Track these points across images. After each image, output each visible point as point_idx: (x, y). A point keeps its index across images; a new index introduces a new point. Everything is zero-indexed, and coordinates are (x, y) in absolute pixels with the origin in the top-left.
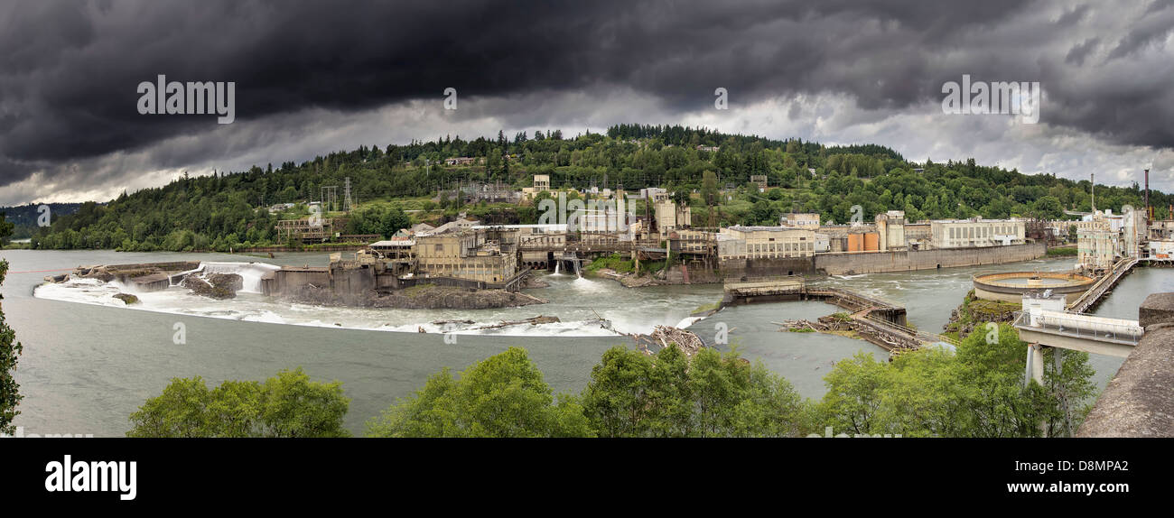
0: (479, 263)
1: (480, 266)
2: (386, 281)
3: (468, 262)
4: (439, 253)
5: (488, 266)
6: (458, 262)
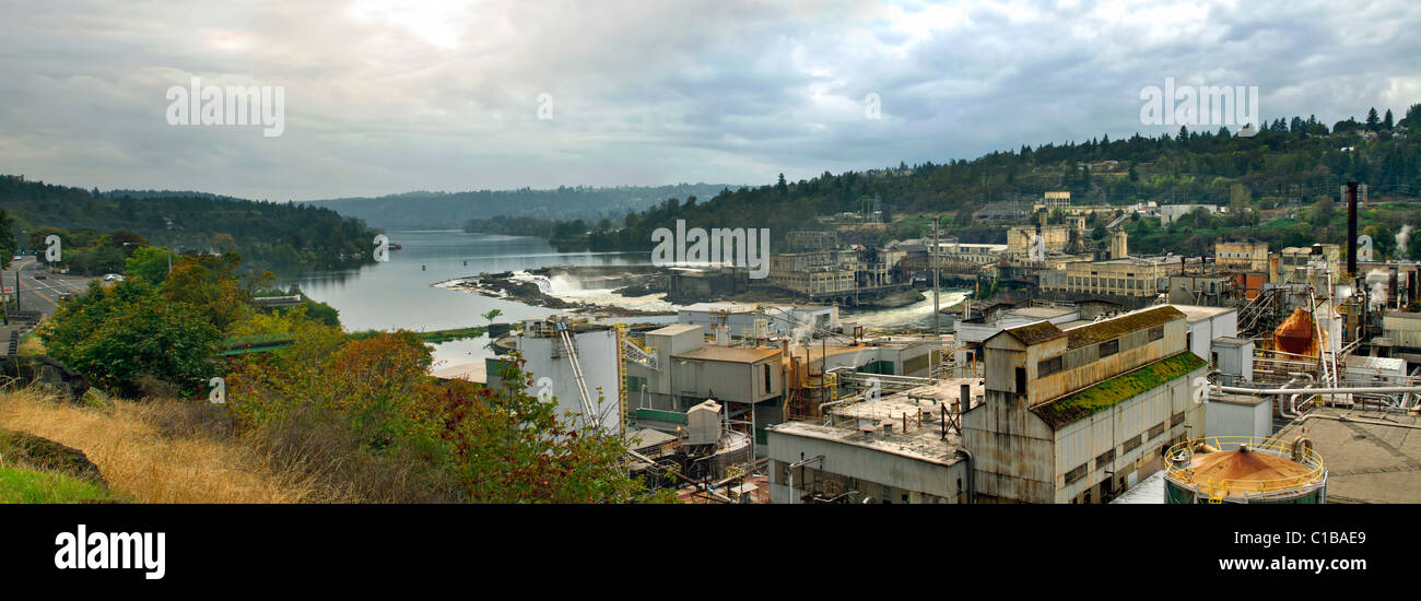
1: (798, 279)
2: (740, 287)
3: (792, 276)
4: (777, 268)
5: (803, 280)
6: (787, 275)
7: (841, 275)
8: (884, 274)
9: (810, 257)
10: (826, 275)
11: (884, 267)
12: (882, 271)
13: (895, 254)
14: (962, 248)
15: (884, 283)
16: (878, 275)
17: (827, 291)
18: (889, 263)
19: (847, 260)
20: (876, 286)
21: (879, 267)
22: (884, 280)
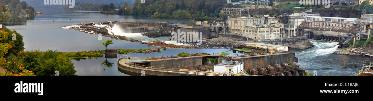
0: (250, 30)
1: (250, 31)
2: (213, 34)
3: (246, 29)
4: (236, 24)
5: (253, 31)
6: (243, 29)
7: (273, 30)
8: (293, 31)
9: (254, 19)
10: (266, 29)
11: (293, 27)
12: (292, 29)
13: (299, 20)
14: (326, 19)
15: (293, 36)
16: (290, 31)
17: (266, 38)
18: (296, 25)
19: (272, 22)
20: (289, 37)
21: (291, 26)
22: (293, 34)
